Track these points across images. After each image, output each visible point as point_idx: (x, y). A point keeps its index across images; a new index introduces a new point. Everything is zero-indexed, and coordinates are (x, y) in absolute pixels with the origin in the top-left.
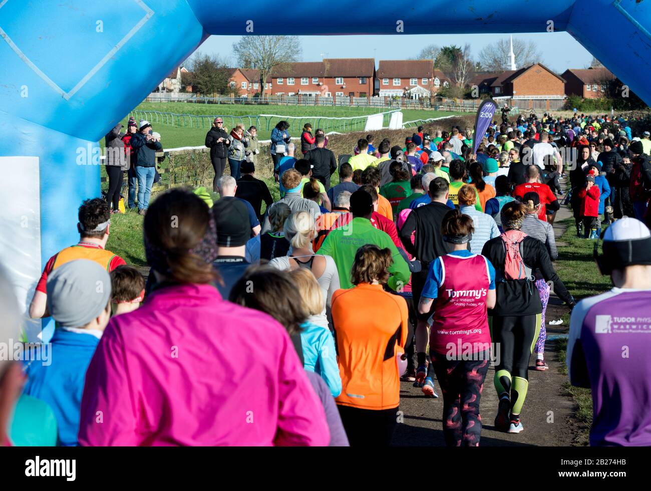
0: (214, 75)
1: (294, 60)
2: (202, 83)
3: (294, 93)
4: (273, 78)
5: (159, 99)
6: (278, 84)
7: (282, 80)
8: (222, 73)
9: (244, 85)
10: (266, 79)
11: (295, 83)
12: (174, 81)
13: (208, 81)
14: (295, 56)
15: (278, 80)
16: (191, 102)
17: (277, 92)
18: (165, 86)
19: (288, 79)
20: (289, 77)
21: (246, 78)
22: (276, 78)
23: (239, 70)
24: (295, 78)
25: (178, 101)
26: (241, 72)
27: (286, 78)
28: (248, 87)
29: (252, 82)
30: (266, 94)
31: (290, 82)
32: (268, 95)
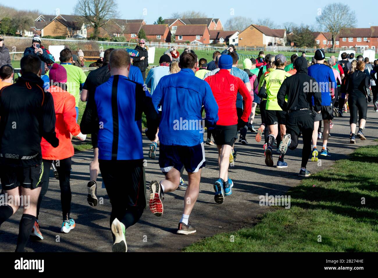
0: (304, 36)
1: (352, 27)
2: (297, 40)
3: (352, 47)
4: (340, 37)
5: (271, 50)
6: (343, 41)
7: (346, 39)
8: (310, 35)
9: (325, 42)
10: (335, 38)
11: (353, 40)
12: (281, 39)
13: (301, 39)
14: (353, 25)
15: (343, 39)
16: (289, 51)
17: (343, 46)
18: (276, 42)
19: (349, 38)
20: (350, 37)
21: (326, 38)
22: (342, 37)
23: (322, 33)
24: (353, 37)
25: (282, 51)
26: (323, 34)
27: (348, 37)
28: (327, 43)
29: (329, 40)
30: (335, 47)
31: (351, 40)
32: (336, 48)
